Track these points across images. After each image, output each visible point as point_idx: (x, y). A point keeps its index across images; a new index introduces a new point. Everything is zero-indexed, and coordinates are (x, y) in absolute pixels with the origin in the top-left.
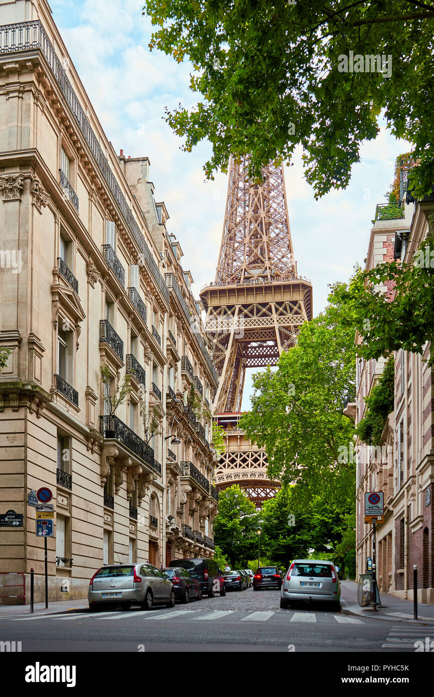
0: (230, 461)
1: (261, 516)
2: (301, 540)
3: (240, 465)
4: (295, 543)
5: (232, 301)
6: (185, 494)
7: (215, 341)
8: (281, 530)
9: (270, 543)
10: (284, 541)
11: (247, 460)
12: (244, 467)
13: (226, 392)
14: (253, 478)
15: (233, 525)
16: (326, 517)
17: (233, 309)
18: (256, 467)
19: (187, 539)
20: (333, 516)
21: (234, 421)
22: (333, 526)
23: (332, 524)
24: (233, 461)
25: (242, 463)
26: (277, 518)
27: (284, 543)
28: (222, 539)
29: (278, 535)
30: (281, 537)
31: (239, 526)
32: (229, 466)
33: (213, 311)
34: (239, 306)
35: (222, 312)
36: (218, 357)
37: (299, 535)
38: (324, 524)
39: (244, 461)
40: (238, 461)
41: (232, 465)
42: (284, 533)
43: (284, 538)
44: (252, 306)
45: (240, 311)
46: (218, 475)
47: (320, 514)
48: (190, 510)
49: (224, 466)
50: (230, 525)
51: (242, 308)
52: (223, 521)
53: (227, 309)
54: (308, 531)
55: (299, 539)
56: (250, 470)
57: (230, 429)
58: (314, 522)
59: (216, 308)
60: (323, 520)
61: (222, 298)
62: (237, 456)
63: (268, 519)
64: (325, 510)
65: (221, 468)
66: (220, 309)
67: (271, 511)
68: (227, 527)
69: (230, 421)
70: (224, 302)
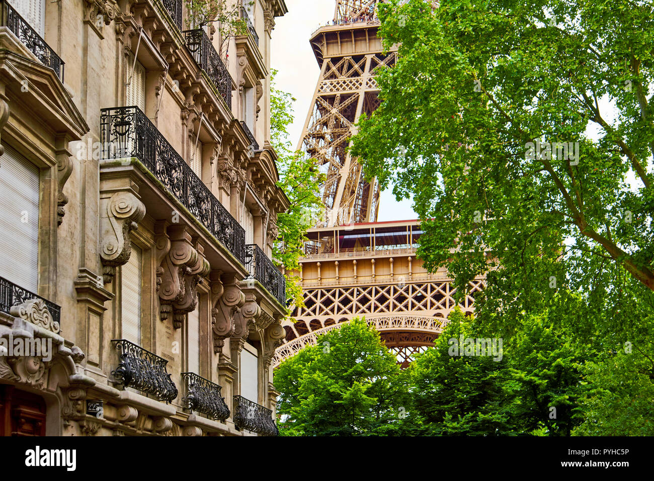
0: (360, 301)
1: (409, 377)
2: (489, 421)
3: (376, 308)
4: (477, 429)
5: (362, 48)
6: (119, 227)
7: (334, 111)
8: (447, 403)
9: (427, 429)
10: (455, 424)
11: (387, 299)
12: (382, 311)
13: (353, 192)
14: (397, 328)
15: (354, 395)
16: (536, 375)
17: (362, 61)
18: (401, 310)
19: (130, 393)
20: (549, 373)
21: (365, 236)
22: (549, 393)
23: (548, 388)
24: (364, 301)
25: (378, 304)
26: (440, 380)
27: (454, 428)
28: (332, 424)
29: (442, 413)
30: (448, 416)
31: (364, 396)
32: (358, 308)
33: (331, 64)
34: (372, 56)
35: (345, 67)
36: (339, 136)
37: (485, 413)
38: (531, 388)
39: (382, 300)
40: (373, 300)
41: (363, 308)
42: (452, 408)
43: (455, 419)
44: (392, 55)
45: (374, 64)
46: (341, 323)
47: (523, 370)
48: (162, 302)
49: (351, 309)
50: (346, 395)
51: (376, 59)
52: (334, 388)
53: (352, 61)
54: (500, 405)
55: (484, 421)
56: (391, 314)
57: (359, 248)
58: (510, 387)
59: (335, 60)
60: (530, 382)
61: (345, 44)
62: (370, 293)
63: (422, 383)
64: (534, 362)
65: (345, 313)
66: (341, 62)
67: (427, 367)
68: (341, 399)
69: (359, 236)
70: (348, 51)
